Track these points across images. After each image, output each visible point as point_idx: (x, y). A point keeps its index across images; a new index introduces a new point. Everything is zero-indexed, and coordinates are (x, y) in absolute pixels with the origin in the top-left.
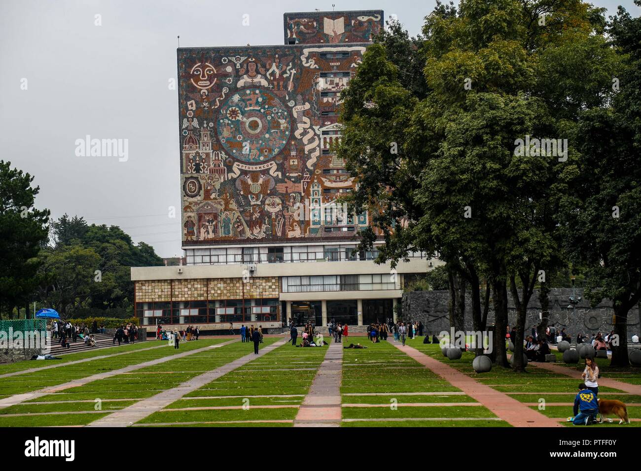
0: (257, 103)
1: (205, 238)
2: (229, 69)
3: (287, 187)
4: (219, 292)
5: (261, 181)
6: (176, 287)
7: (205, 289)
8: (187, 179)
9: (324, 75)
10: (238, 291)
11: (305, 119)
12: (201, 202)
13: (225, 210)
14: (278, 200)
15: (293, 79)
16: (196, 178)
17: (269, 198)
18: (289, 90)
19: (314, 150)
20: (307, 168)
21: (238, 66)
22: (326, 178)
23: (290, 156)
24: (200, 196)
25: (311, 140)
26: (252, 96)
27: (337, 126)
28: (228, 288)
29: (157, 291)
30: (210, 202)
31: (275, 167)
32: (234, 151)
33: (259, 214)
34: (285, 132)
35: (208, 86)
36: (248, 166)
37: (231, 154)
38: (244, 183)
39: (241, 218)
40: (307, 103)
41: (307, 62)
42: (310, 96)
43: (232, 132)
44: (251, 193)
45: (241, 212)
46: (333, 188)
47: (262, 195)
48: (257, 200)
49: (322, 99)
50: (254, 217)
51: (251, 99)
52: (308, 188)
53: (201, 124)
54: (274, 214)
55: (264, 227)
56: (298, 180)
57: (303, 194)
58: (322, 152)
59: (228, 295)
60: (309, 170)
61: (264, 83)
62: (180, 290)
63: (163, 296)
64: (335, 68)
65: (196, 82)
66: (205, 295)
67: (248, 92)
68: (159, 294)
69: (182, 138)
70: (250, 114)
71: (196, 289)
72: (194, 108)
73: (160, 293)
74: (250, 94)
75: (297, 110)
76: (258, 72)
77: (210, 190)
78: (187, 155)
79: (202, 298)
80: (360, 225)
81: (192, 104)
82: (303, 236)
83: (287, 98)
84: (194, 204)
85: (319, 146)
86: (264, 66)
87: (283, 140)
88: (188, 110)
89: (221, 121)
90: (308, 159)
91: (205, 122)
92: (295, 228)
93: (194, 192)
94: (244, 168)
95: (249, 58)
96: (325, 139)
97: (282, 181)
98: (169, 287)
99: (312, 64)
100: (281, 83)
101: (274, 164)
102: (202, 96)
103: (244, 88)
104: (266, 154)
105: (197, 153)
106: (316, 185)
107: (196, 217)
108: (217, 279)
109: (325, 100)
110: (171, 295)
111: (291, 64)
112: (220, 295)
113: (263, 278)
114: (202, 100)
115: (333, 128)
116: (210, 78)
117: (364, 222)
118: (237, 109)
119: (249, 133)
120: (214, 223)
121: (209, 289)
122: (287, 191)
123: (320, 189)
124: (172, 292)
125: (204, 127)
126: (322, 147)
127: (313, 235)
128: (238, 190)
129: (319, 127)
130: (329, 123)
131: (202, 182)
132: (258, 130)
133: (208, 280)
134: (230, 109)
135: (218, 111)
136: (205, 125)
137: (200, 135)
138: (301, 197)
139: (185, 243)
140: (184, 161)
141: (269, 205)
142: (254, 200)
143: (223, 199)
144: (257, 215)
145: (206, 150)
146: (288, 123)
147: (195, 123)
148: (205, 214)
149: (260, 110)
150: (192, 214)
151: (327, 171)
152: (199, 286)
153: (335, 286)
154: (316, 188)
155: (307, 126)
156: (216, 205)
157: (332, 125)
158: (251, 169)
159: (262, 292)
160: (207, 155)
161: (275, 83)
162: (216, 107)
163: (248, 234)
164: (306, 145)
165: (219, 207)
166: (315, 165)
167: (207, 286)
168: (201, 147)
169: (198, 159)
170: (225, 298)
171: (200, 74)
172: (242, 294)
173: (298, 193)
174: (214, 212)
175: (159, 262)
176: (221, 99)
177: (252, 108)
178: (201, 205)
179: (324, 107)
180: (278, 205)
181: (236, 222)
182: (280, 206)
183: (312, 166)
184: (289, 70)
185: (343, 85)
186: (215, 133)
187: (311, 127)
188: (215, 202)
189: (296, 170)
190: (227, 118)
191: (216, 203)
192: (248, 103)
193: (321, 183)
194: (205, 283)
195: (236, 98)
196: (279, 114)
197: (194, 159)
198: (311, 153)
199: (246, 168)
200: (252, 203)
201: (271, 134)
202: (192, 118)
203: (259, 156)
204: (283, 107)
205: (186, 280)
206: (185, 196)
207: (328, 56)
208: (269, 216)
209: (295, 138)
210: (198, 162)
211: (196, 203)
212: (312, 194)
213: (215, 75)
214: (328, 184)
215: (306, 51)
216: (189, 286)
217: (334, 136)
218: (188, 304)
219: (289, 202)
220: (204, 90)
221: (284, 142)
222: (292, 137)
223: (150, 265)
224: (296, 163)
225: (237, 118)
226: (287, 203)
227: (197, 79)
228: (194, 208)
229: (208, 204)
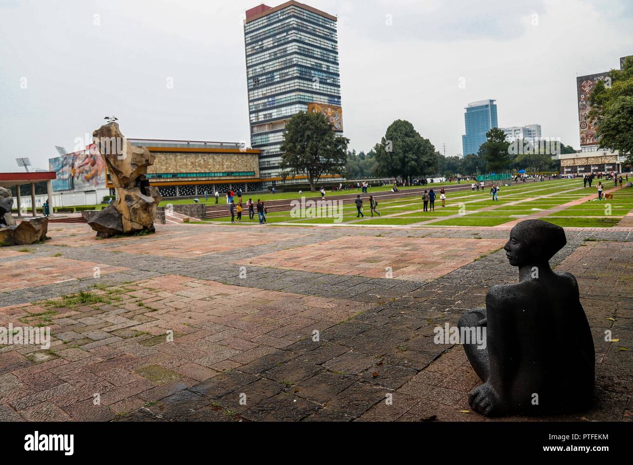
1: (589, 143)
4: (592, 162)
7: (587, 161)
8: (581, 123)
10: (599, 161)
16: (585, 122)
24: (586, 128)
28: (596, 160)
35: (589, 89)
53: (586, 103)
59: (596, 162)
62: (577, 162)
65: (584, 88)
66: (587, 163)
68: (570, 163)
69: (579, 108)
71: (583, 161)
72: (583, 98)
77: (590, 126)
78: (581, 114)
79: (585, 164)
81: (583, 96)
84: (584, 131)
88: (581, 98)
93: (584, 127)
95: (605, 76)
105: (585, 113)
107: (585, 136)
108: (591, 157)
113: (609, 156)
114: (587, 94)
116: (590, 86)
120: (592, 137)
124: (574, 162)
125: (588, 104)
131: (587, 123)
133: (588, 158)
137: (586, 106)
139: (581, 145)
140: (580, 116)
147: (584, 103)
148: (589, 134)
156: (592, 131)
159: (609, 161)
168: (587, 111)
170: (595, 164)
171: (586, 85)
172: (601, 162)
174: (592, 133)
175: (575, 152)
178: (587, 131)
197: (584, 115)
202: (583, 101)
205: (579, 158)
213: (592, 85)
216: (581, 160)
218: (580, 166)
220: (587, 91)
223: (571, 153)
227: (584, 87)
228: (585, 133)
229: (590, 131)
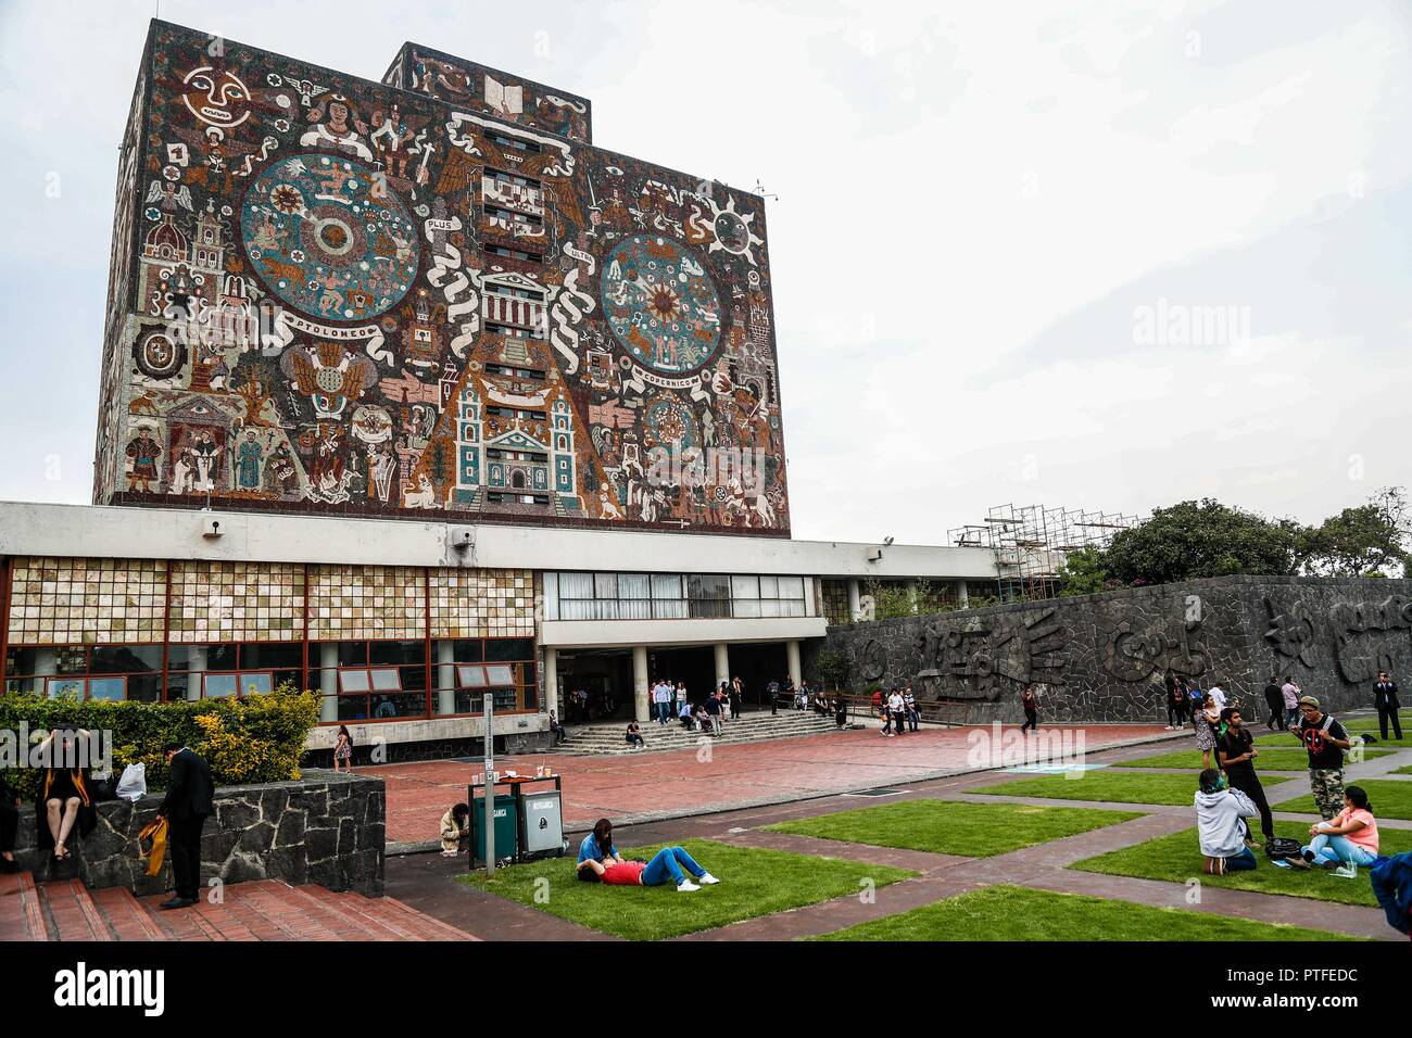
0: (345, 190)
1: (185, 488)
2: (283, 101)
3: (405, 389)
4: (347, 613)
5: (344, 366)
6: (189, 590)
7: (299, 601)
8: (147, 330)
9: (491, 173)
10: (410, 613)
11: (450, 249)
12: (181, 395)
13: (249, 422)
14: (384, 417)
15: (428, 161)
17: (362, 409)
18: (419, 181)
19: (466, 318)
20: (452, 353)
21: (306, 101)
22: (492, 383)
23: (416, 320)
24: (180, 377)
25: (463, 297)
26: (334, 173)
27: (515, 278)
28: (379, 602)
29: (105, 601)
30: (206, 396)
31: (378, 339)
32: (282, 285)
33: (336, 444)
34: (404, 267)
35: (227, 122)
36: (313, 325)
37: (274, 289)
38: (303, 364)
39: (290, 447)
40: (454, 218)
41: (459, 138)
42: (462, 205)
43: (279, 240)
44: (317, 389)
45: (289, 433)
46: (507, 407)
47: (345, 400)
48: (333, 409)
49: (488, 219)
50: (323, 448)
51: (330, 179)
52: (453, 397)
53: (199, 203)
54: (372, 447)
55: (347, 477)
56: (430, 377)
57: (441, 411)
58: (483, 327)
59: (379, 624)
60: (455, 359)
61: (364, 152)
62: (202, 602)
63: (132, 624)
64: (513, 165)
65: (197, 107)
66: (298, 623)
67: (326, 161)
68: (116, 614)
70: (327, 210)
71: (265, 601)
72: (184, 162)
73: (119, 613)
74: (330, 167)
75: (433, 227)
76: (351, 127)
77: (210, 366)
78: (154, 271)
79: (287, 636)
80: (562, 494)
81: (178, 152)
82: (440, 506)
83: (414, 197)
84: (160, 396)
85: (478, 310)
86: (366, 119)
87: (401, 284)
88: (165, 161)
89: (254, 209)
90: (455, 335)
91: (211, 201)
92: (421, 487)
93: (163, 365)
94: (303, 328)
95: (332, 92)
96: (491, 299)
97: (395, 374)
98: (161, 589)
99: (468, 145)
100: (403, 164)
101: (378, 332)
102: (208, 140)
103: (316, 150)
104: (360, 305)
105: (185, 271)
106: (470, 395)
107: (165, 433)
108: (343, 568)
109: (493, 221)
110: (167, 618)
111: (424, 131)
112: (350, 624)
113: (488, 571)
114: (209, 151)
115: (508, 281)
116: (235, 108)
117: (568, 488)
118: (296, 191)
119: (321, 251)
120: (215, 453)
121: (313, 602)
122: (405, 398)
123: (479, 404)
124: (168, 607)
125: (206, 213)
126: (485, 314)
127: (462, 507)
128: (285, 378)
129: (478, 272)
130: (500, 269)
132: (345, 250)
133: (311, 570)
134: (280, 187)
135: (246, 183)
136: (210, 209)
137: (195, 228)
138: (438, 416)
139: (125, 499)
140: (143, 283)
141: (361, 424)
142: (326, 408)
143: (245, 395)
144: (329, 446)
145: (207, 266)
146: (413, 248)
147: (184, 198)
148: (192, 426)
149: (350, 207)
150: (154, 423)
151: (493, 369)
152: (276, 591)
153: (678, 604)
154: (470, 401)
155: (456, 264)
156: (223, 408)
157: (507, 274)
158: (321, 334)
159: (486, 619)
160: (211, 279)
161: (390, 160)
162: (244, 174)
163: (306, 488)
164: (450, 304)
165: (231, 411)
166: (468, 350)
167: (305, 591)
168: (194, 258)
169: (182, 284)
170: (369, 635)
171: (208, 91)
172: (422, 623)
173: (431, 405)
174: (217, 424)
176: (259, 159)
177: (332, 198)
178: (181, 401)
179: (491, 235)
180: (384, 426)
181: (276, 456)
182: (388, 431)
183: (462, 350)
184: (421, 142)
185: (527, 202)
186: (235, 234)
187: (462, 269)
188: (222, 400)
189: (428, 355)
190: (269, 205)
191: (223, 402)
192: (323, 184)
193: (482, 391)
194: (299, 581)
195: (296, 166)
196: (395, 226)
197: (172, 284)
198: (461, 322)
199: (310, 328)
200: (320, 415)
201: (373, 263)
202: (178, 184)
203: (343, 308)
204: (405, 212)
205: (227, 566)
206: (135, 372)
207: (499, 140)
208: (362, 451)
209: (428, 285)
210: (181, 292)
211: (167, 396)
212: (461, 412)
213: (247, 105)
214: (496, 396)
215: (458, 118)
216: (240, 590)
217: (509, 297)
219: (410, 423)
220: (216, 129)
221: (403, 288)
222: (421, 280)
224: (428, 339)
225: (295, 211)
226: (406, 426)
227: (199, 98)
228: (162, 407)
229: (203, 403)
